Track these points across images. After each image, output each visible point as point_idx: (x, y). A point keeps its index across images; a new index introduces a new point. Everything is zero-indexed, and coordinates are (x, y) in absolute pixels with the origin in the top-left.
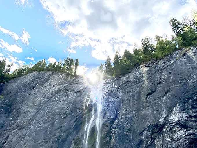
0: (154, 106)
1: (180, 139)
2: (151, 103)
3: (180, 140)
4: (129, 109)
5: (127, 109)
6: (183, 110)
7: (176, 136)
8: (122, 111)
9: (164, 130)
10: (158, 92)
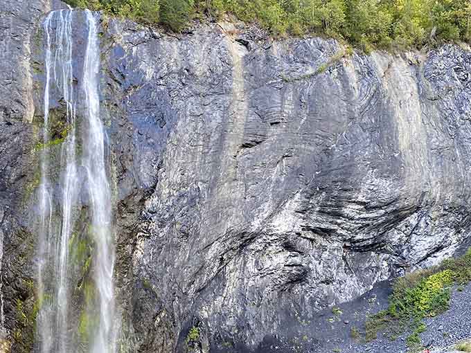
0: (249, 183)
1: (273, 271)
2: (246, 173)
3: (273, 273)
4: (189, 173)
5: (184, 171)
6: (303, 212)
7: (268, 264)
8: (172, 173)
9: (251, 247)
10: (266, 145)
